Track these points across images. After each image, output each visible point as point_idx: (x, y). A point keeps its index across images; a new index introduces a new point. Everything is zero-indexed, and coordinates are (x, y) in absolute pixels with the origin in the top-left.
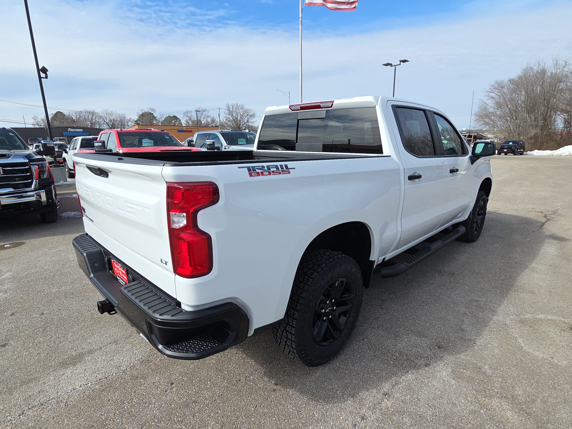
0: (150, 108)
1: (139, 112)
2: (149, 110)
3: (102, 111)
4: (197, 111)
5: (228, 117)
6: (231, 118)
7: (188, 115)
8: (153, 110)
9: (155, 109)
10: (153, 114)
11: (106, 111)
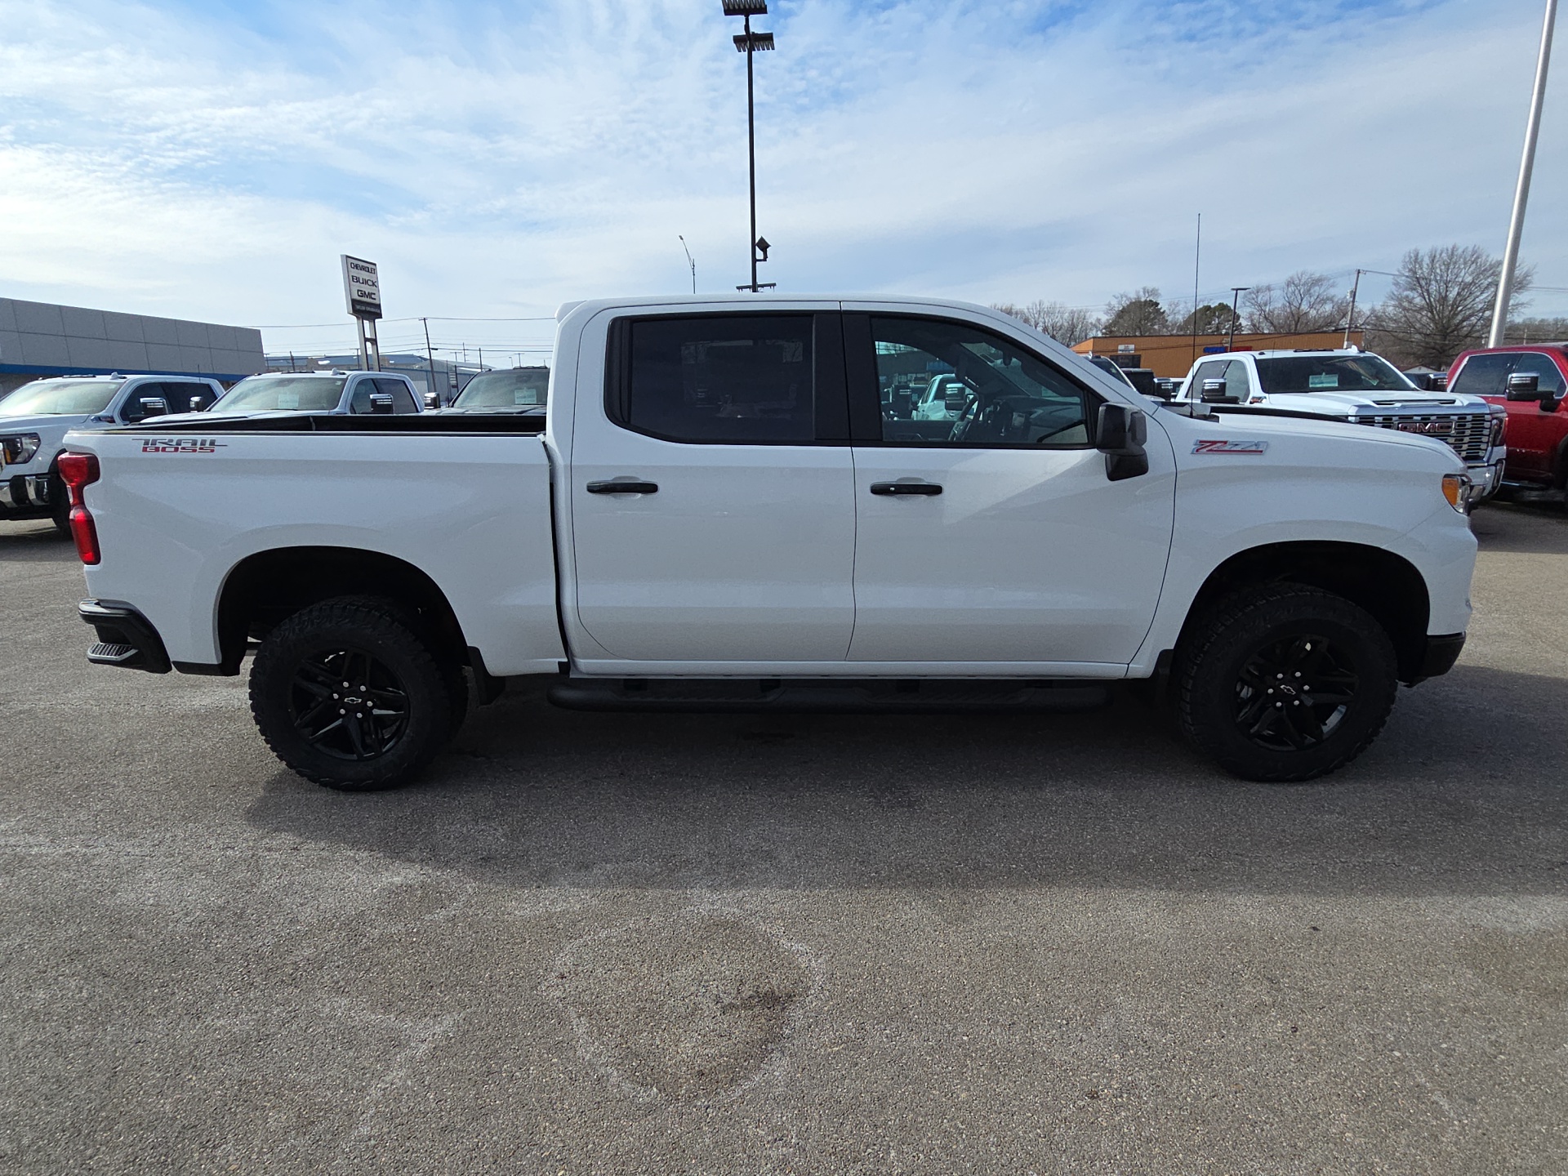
0: (1144, 289)
1: (1112, 303)
2: (1141, 293)
3: (1030, 306)
4: (1237, 290)
5: (1407, 297)
6: (1418, 300)
7: (1259, 298)
8: (1154, 292)
9: (1157, 290)
10: (1157, 304)
11: (1038, 307)
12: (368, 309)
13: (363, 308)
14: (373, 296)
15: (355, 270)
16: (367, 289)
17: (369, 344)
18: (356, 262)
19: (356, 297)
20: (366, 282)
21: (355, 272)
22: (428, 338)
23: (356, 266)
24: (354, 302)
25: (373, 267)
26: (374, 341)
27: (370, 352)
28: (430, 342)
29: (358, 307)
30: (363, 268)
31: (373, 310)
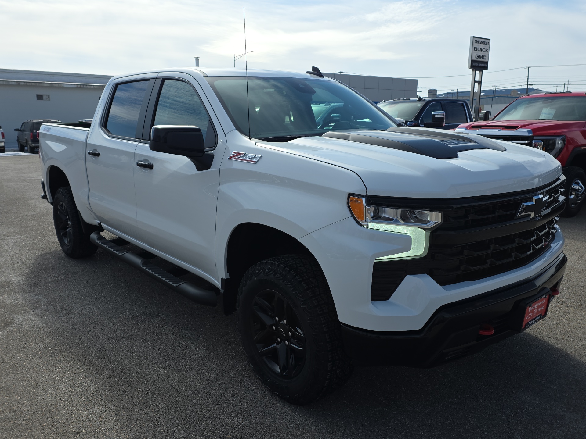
12: (480, 65)
13: (477, 64)
14: (485, 57)
15: (477, 44)
16: (481, 53)
17: (476, 84)
18: (478, 39)
19: (474, 59)
20: (481, 50)
21: (476, 45)
22: (528, 79)
23: (478, 42)
24: (472, 62)
25: (488, 41)
26: (480, 83)
27: (476, 89)
28: (529, 81)
29: (474, 64)
30: (482, 42)
31: (483, 65)
